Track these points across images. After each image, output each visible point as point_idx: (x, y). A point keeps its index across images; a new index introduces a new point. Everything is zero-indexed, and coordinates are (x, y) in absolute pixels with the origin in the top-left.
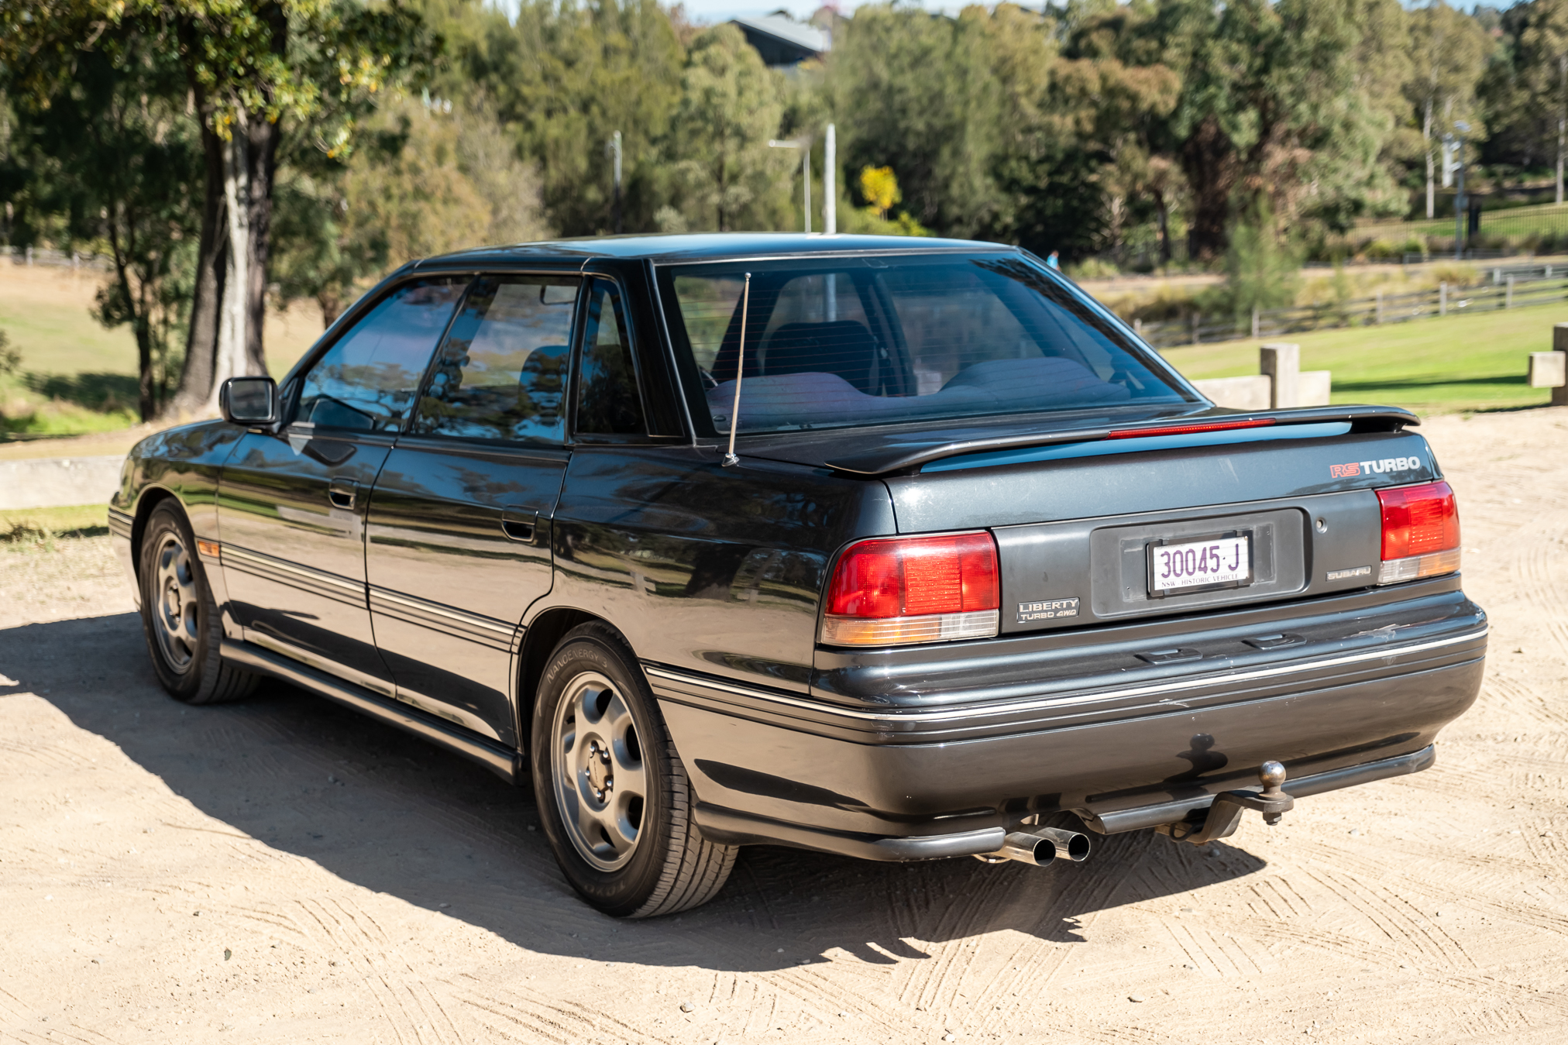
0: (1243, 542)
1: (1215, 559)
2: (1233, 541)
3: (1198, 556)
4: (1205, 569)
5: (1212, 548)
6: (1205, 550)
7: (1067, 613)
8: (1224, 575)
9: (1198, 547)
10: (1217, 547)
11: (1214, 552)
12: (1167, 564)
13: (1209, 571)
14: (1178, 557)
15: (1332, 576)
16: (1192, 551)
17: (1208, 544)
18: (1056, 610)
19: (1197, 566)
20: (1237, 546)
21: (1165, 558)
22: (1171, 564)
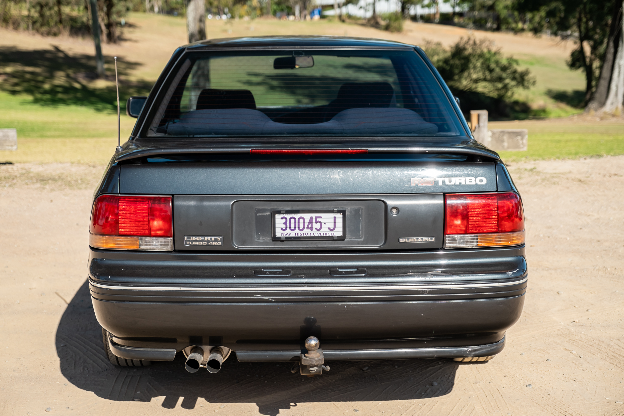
0: (339, 217)
1: (319, 224)
2: (332, 215)
3: (307, 221)
4: (311, 228)
5: (316, 218)
6: (311, 218)
7: (215, 243)
8: (325, 232)
9: (307, 216)
10: (321, 217)
11: (318, 220)
12: (285, 223)
13: (314, 230)
14: (293, 220)
15: (402, 240)
16: (303, 218)
17: (314, 215)
18: (208, 241)
19: (306, 225)
20: (335, 218)
21: (284, 220)
22: (288, 224)
